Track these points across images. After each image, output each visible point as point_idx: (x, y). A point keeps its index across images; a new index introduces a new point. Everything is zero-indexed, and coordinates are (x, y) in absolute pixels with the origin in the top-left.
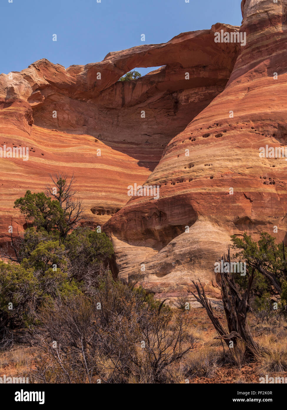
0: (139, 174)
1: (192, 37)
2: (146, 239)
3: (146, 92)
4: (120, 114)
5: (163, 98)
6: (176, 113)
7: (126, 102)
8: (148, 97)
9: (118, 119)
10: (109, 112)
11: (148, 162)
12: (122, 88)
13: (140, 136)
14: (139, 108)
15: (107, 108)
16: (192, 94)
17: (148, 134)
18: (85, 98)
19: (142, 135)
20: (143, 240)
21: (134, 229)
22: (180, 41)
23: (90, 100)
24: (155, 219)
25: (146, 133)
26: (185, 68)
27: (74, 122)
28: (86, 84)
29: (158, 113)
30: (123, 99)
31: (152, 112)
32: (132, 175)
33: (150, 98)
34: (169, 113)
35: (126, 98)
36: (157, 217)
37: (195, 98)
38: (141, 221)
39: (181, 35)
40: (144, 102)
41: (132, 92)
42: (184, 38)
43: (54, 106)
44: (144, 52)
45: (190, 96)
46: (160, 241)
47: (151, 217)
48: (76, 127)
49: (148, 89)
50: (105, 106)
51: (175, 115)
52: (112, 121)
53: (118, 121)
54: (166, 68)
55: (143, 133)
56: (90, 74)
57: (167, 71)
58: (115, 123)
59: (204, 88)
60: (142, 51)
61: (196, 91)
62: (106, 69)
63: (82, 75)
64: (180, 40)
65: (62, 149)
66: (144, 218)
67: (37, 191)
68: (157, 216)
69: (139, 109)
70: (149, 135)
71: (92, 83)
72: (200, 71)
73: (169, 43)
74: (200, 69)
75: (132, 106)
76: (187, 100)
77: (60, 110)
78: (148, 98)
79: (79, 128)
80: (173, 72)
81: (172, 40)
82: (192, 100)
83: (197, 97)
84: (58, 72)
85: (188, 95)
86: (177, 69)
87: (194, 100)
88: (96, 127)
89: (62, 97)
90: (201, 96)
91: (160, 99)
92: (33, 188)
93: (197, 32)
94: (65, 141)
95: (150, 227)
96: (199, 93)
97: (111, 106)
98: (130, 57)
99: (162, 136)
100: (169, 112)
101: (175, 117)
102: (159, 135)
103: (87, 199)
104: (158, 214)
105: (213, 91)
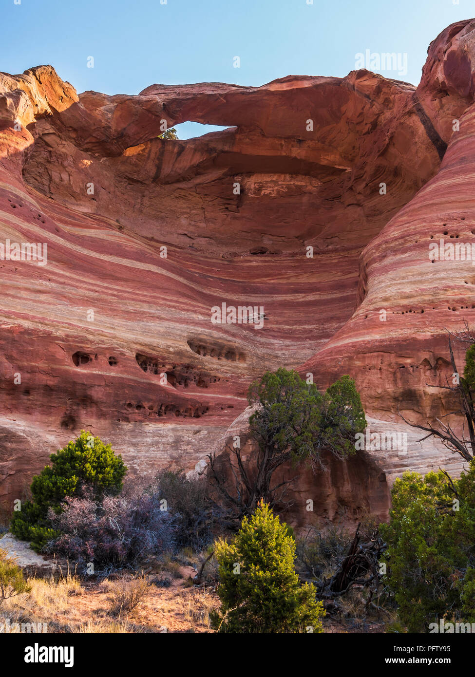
0: (215, 294)
1: (307, 86)
2: (398, 410)
3: (198, 165)
4: (147, 193)
5: (220, 179)
6: (239, 208)
7: (162, 176)
8: (198, 174)
9: (142, 200)
10: (130, 186)
11: (218, 278)
12: (161, 150)
13: (176, 235)
14: (179, 188)
15: (129, 179)
16: (267, 182)
17: (189, 235)
18: (98, 153)
19: (179, 234)
20: (392, 411)
21: (378, 387)
22: (285, 89)
23: (105, 158)
24: (425, 373)
25: (186, 233)
26: (267, 137)
27: (78, 190)
28: (110, 127)
29: (210, 203)
30: (159, 168)
31: (200, 200)
32: (206, 294)
33: (198, 176)
34: (229, 206)
35: (163, 167)
36: (428, 370)
37: (272, 189)
38: (394, 373)
39: (288, 78)
40: (190, 180)
41: (177, 159)
42: (292, 85)
43: (48, 154)
44: (220, 94)
45: (264, 185)
46: (429, 418)
47: (417, 367)
48: (80, 200)
49: (201, 160)
50: (127, 174)
51: (238, 212)
52: (133, 202)
53: (142, 204)
54: (237, 132)
55: (181, 231)
56: (119, 113)
57: (238, 136)
58: (138, 206)
59: (288, 177)
60: (215, 93)
61: (274, 179)
62: (149, 111)
63: (105, 110)
64: (285, 87)
65: (78, 229)
66: (404, 367)
67: (82, 292)
68: (427, 367)
69: (179, 190)
70: (190, 237)
71: (119, 129)
72: (293, 146)
73: (264, 88)
74: (292, 143)
75: (169, 184)
76: (259, 190)
77: (56, 164)
78: (196, 175)
79: (84, 201)
80: (248, 140)
81: (269, 84)
82: (267, 192)
83: (276, 188)
84: (66, 96)
85: (261, 183)
86: (256, 137)
87: (270, 193)
88: (110, 206)
89: (64, 142)
90: (282, 188)
91: (216, 180)
92: (73, 286)
93: (317, 79)
94: (76, 217)
95: (416, 387)
96: (280, 183)
97: (135, 177)
98: (193, 98)
99: (213, 241)
100: (228, 204)
101: (237, 214)
102: (207, 239)
103: (175, 321)
104: (433, 363)
105: (303, 184)
